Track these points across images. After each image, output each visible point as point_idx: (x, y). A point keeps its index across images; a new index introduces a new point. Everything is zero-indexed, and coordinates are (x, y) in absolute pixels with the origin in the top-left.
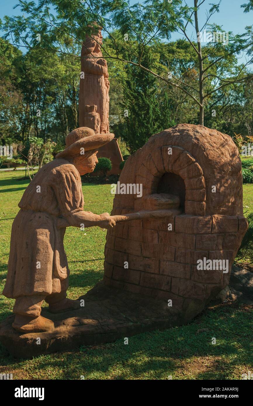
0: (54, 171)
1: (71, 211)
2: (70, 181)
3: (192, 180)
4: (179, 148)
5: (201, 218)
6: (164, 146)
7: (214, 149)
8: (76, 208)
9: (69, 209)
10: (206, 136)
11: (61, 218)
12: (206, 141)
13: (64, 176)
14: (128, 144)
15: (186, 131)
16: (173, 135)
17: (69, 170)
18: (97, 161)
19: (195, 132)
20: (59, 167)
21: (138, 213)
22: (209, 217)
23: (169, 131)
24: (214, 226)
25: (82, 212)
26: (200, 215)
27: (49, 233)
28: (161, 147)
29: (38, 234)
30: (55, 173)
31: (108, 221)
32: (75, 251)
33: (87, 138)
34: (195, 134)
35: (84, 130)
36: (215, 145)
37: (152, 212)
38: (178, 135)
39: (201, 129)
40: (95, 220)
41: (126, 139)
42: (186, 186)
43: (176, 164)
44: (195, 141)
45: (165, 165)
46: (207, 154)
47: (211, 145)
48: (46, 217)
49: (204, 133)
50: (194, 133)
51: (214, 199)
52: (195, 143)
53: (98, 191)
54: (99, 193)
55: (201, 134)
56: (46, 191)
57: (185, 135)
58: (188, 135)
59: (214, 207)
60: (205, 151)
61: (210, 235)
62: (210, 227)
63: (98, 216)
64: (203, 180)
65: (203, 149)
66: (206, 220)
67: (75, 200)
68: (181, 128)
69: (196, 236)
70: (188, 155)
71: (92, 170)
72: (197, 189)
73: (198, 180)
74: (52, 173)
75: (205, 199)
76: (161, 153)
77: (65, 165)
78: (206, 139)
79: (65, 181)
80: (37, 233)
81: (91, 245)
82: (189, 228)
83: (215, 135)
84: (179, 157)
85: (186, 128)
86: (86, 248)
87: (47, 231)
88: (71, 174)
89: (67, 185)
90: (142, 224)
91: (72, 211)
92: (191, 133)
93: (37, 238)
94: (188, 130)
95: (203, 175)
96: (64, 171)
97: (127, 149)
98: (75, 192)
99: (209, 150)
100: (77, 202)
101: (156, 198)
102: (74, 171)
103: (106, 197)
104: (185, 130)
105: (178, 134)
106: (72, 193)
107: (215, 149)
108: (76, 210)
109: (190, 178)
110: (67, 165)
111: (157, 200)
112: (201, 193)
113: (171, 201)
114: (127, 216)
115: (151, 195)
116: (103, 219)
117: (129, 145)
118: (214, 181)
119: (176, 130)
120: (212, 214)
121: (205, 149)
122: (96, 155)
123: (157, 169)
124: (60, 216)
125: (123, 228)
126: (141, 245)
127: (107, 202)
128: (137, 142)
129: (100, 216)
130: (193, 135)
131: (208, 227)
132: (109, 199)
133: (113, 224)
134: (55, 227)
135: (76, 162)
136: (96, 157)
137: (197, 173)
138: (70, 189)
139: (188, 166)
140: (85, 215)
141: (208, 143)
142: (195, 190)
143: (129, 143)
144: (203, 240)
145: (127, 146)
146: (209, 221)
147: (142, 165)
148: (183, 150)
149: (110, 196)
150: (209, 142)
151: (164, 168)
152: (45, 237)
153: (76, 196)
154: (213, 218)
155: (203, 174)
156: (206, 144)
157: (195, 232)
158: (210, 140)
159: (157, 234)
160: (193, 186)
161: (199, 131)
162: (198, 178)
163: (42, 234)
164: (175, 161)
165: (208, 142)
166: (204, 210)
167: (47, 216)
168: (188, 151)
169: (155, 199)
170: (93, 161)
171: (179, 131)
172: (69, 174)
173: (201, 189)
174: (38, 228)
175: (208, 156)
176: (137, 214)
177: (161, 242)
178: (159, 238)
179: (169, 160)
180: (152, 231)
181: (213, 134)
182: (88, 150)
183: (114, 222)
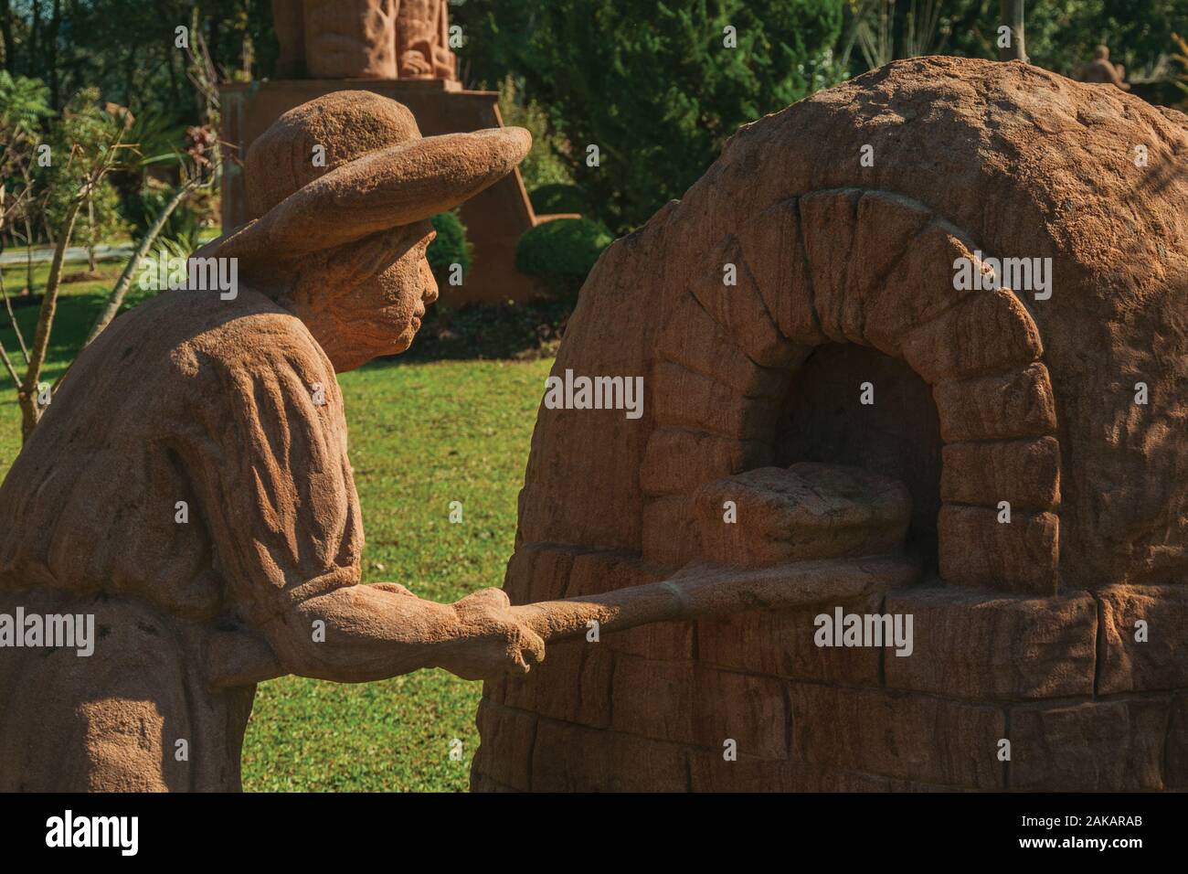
0: (187, 358)
1: (289, 585)
2: (283, 414)
3: (978, 387)
4: (902, 201)
5: (1037, 604)
6: (811, 188)
7: (1105, 207)
8: (320, 567)
9: (278, 576)
10: (1059, 128)
11: (233, 629)
12: (1056, 155)
13: (249, 387)
14: (559, 123)
15: (940, 103)
16: (865, 128)
17: (277, 352)
18: (433, 288)
19: (994, 108)
20: (218, 332)
21: (672, 585)
22: (1085, 600)
23: (838, 104)
24: (1109, 653)
25: (351, 590)
26: (1031, 590)
27: (160, 721)
28: (797, 197)
29: (95, 730)
30: (195, 371)
31: (501, 638)
32: (281, 780)
33: (375, 163)
34: (996, 118)
35: (354, 110)
36: (1109, 179)
37: (752, 576)
38: (894, 126)
39: (1031, 90)
40: (426, 636)
41: (549, 88)
42: (947, 422)
43: (884, 293)
44: (997, 160)
45: (823, 299)
46: (1064, 233)
47: (1089, 182)
48: (141, 626)
49: (1048, 113)
50: (988, 114)
51: (1106, 496)
52: (997, 172)
53: (395, 401)
54: (404, 417)
55: (1029, 117)
56: (139, 474)
57: (934, 125)
58: (955, 127)
59: (1109, 540)
60: (1051, 217)
61: (1089, 704)
62: (1087, 660)
63: (446, 612)
64: (1042, 390)
65: (1043, 206)
66: (1066, 616)
67: (310, 526)
68: (912, 83)
69: (1007, 714)
70: (954, 240)
71: (405, 340)
72: (1007, 439)
73: (1017, 384)
74: (174, 369)
75: (1057, 495)
76: (799, 237)
77: (248, 320)
78: (1061, 146)
79: (255, 416)
80: (85, 726)
81: (372, 737)
82: (968, 666)
83: (1113, 121)
84: (901, 256)
85: (941, 82)
86: (345, 758)
87: (146, 709)
88: (287, 371)
89: (264, 440)
90: (689, 642)
91: (294, 591)
92: (971, 113)
93: (85, 752)
94: (953, 97)
95: (1044, 359)
96: (248, 358)
97: (554, 150)
98: (314, 477)
99: (1080, 209)
100: (322, 535)
101: (771, 496)
102: (301, 353)
103: (444, 437)
104: (935, 95)
105: (896, 118)
106: (291, 484)
107: (1112, 201)
108: (318, 579)
109: (968, 377)
110: (262, 319)
111: (781, 506)
112: (1030, 459)
113: (857, 513)
114: (609, 606)
115: (745, 477)
116: (476, 629)
117: (565, 129)
118: (1109, 391)
119: (883, 97)
120: (1098, 582)
121: (1052, 205)
122: (423, 252)
123: (776, 326)
124: (223, 621)
125: (582, 669)
126: (688, 767)
127: (453, 473)
128: (614, 111)
129: (458, 608)
130: (980, 124)
131: (1075, 660)
132: (463, 455)
133: (529, 655)
134: (195, 687)
135: (310, 302)
136: (424, 264)
137: (1009, 346)
138: (280, 461)
139: (951, 306)
140: (368, 607)
141: (1069, 167)
142: (999, 447)
143: (566, 114)
144: (1050, 738)
145: (551, 130)
146: (1083, 623)
147: (683, 299)
148: (928, 217)
149: (465, 430)
150: (1078, 163)
151: (817, 320)
152: (133, 750)
153: (315, 501)
154: (1108, 604)
155: (1041, 349)
156: (1061, 174)
157: (1003, 686)
158: (1082, 154)
159: (778, 703)
160: (986, 424)
161: (1020, 98)
162: (1012, 377)
163: (120, 727)
164: (880, 280)
165: (1074, 166)
166: (1050, 558)
167: (149, 621)
168: (951, 220)
169: (769, 504)
170: (407, 287)
171: (900, 102)
172: (276, 371)
173: (1031, 438)
174: (93, 698)
175: (1068, 245)
176: (668, 593)
177: (803, 749)
178: (789, 724)
179: (844, 275)
180: (753, 682)
181: (1101, 114)
182: (383, 227)
183: (537, 642)
